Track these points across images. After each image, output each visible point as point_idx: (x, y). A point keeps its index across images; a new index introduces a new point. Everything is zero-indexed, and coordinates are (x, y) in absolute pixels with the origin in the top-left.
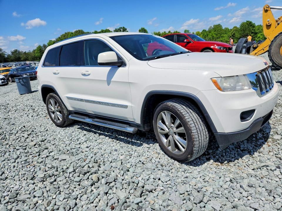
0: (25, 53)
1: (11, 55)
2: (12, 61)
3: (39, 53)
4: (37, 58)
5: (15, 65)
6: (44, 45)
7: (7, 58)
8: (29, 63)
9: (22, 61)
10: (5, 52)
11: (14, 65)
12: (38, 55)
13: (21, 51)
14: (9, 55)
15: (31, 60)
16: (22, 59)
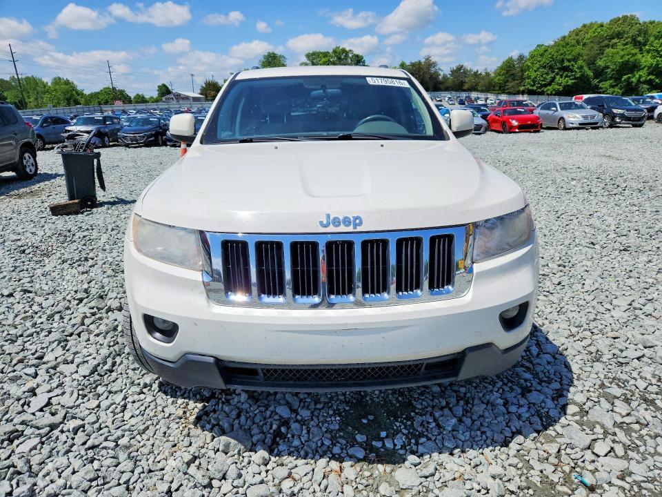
0: (476, 73)
1: (449, 76)
2: (447, 89)
3: (503, 75)
4: (494, 87)
5: (449, 98)
6: (520, 56)
7: (441, 83)
8: (476, 96)
9: (465, 91)
10: (440, 69)
11: (447, 99)
12: (499, 80)
13: (469, 69)
14: (445, 77)
15: (482, 91)
16: (466, 87)
